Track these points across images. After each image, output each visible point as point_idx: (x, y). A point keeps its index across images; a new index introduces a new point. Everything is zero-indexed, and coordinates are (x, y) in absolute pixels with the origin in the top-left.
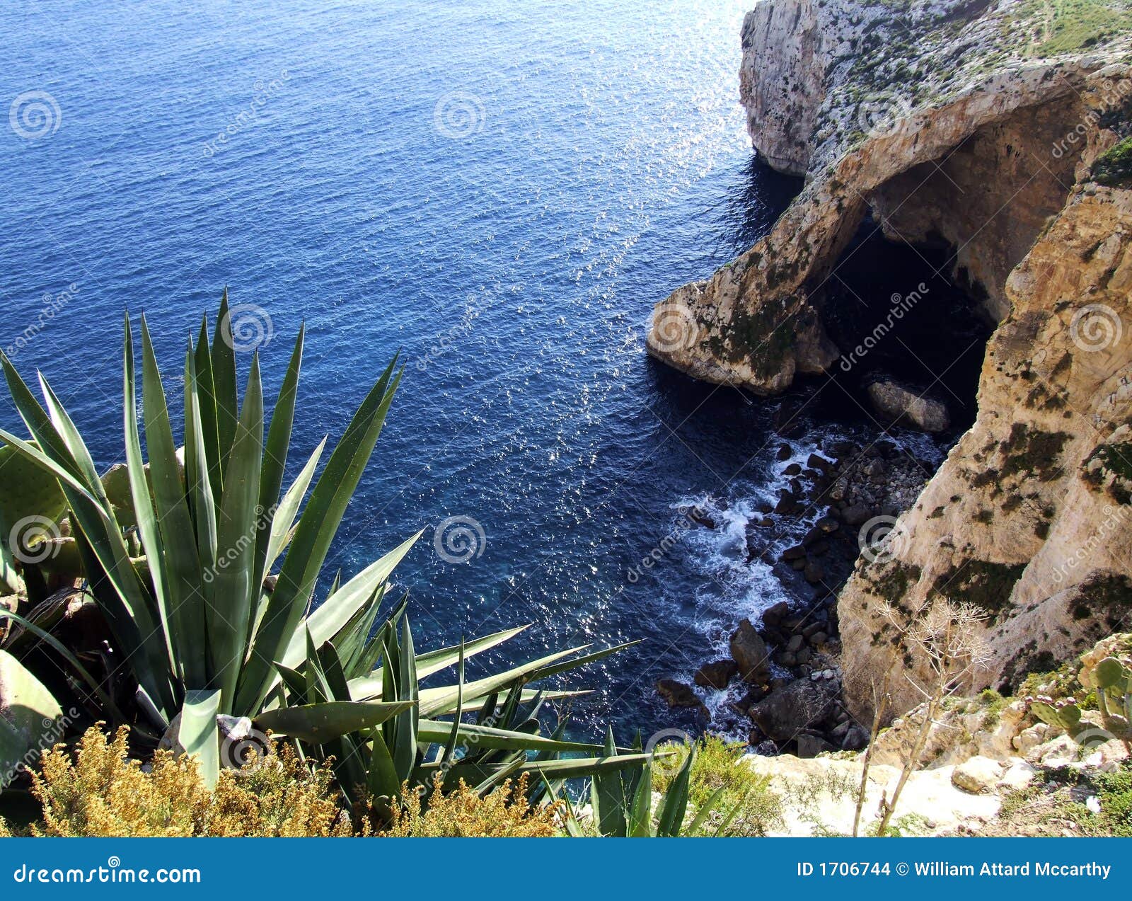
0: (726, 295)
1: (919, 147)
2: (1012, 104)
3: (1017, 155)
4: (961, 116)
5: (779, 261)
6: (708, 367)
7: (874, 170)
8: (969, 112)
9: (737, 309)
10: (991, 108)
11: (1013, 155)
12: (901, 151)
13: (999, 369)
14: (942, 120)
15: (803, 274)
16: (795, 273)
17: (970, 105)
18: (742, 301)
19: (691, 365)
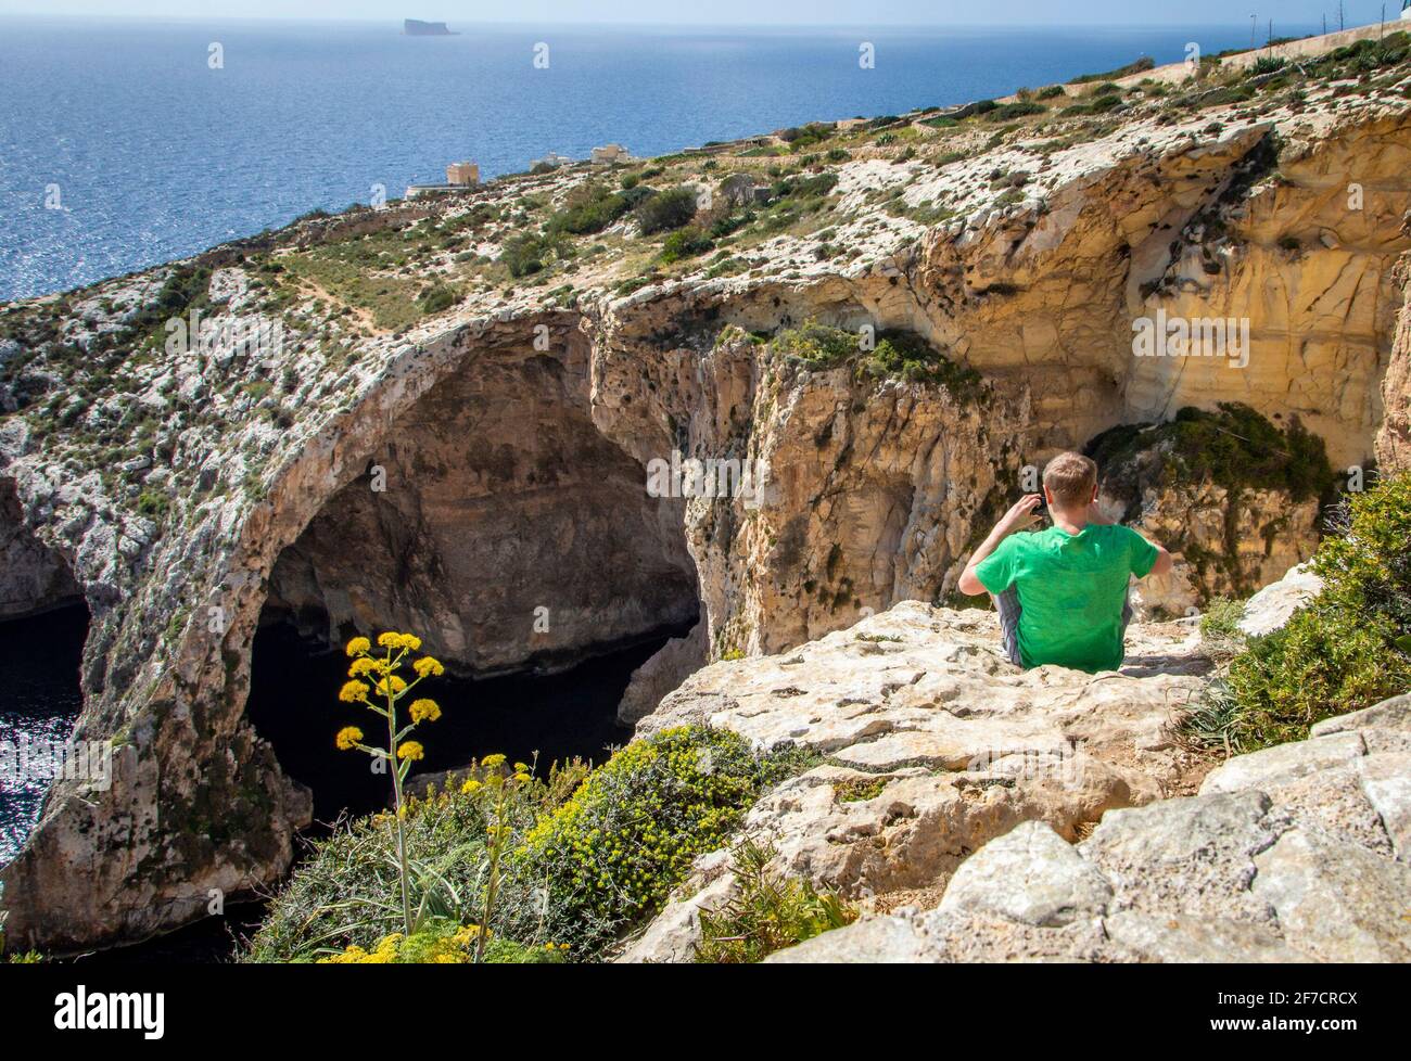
0: (139, 784)
1: (338, 467)
2: (427, 383)
3: (407, 451)
4: (377, 414)
5: (203, 695)
6: (157, 910)
7: (290, 514)
8: (384, 406)
9: (166, 797)
10: (404, 396)
11: (401, 453)
12: (319, 480)
13: (783, 595)
14: (356, 425)
15: (242, 696)
16: (231, 702)
17: (382, 398)
18: (167, 782)
19: (123, 926)
